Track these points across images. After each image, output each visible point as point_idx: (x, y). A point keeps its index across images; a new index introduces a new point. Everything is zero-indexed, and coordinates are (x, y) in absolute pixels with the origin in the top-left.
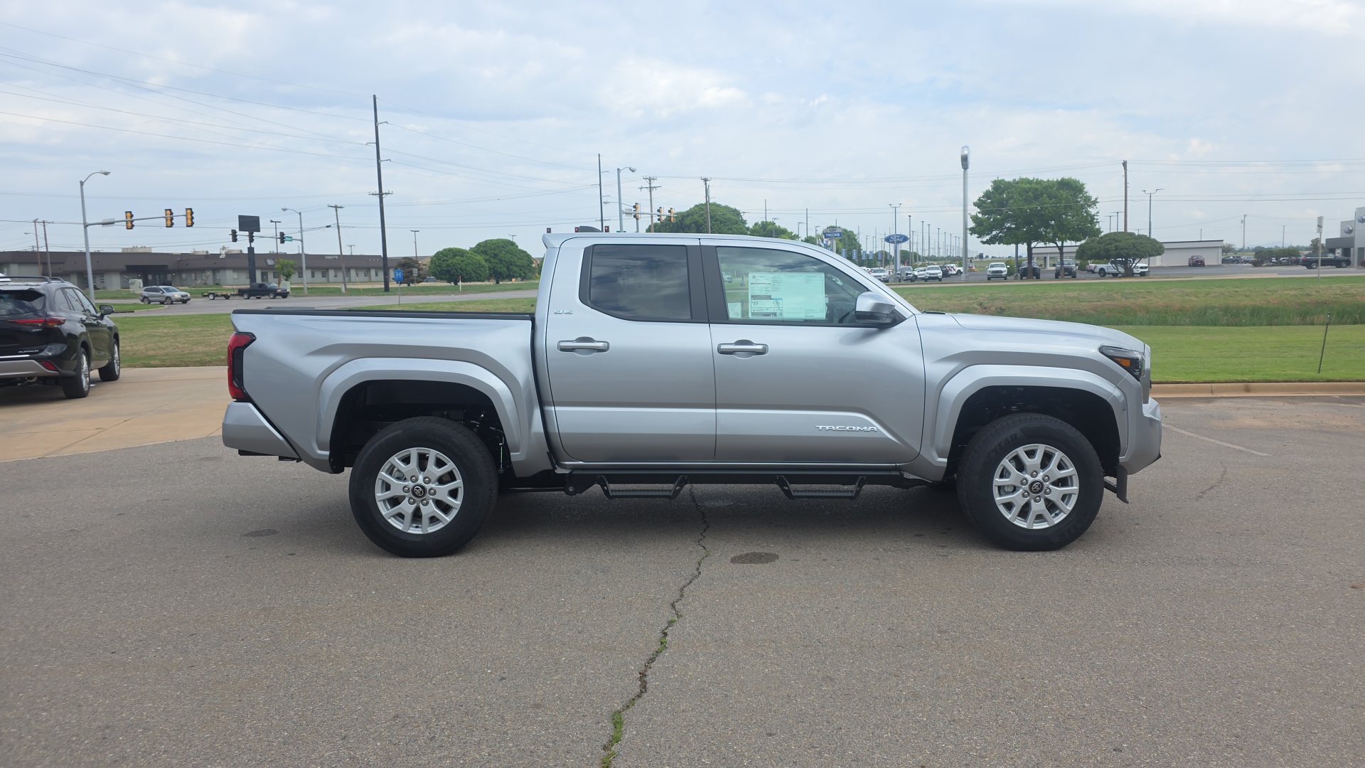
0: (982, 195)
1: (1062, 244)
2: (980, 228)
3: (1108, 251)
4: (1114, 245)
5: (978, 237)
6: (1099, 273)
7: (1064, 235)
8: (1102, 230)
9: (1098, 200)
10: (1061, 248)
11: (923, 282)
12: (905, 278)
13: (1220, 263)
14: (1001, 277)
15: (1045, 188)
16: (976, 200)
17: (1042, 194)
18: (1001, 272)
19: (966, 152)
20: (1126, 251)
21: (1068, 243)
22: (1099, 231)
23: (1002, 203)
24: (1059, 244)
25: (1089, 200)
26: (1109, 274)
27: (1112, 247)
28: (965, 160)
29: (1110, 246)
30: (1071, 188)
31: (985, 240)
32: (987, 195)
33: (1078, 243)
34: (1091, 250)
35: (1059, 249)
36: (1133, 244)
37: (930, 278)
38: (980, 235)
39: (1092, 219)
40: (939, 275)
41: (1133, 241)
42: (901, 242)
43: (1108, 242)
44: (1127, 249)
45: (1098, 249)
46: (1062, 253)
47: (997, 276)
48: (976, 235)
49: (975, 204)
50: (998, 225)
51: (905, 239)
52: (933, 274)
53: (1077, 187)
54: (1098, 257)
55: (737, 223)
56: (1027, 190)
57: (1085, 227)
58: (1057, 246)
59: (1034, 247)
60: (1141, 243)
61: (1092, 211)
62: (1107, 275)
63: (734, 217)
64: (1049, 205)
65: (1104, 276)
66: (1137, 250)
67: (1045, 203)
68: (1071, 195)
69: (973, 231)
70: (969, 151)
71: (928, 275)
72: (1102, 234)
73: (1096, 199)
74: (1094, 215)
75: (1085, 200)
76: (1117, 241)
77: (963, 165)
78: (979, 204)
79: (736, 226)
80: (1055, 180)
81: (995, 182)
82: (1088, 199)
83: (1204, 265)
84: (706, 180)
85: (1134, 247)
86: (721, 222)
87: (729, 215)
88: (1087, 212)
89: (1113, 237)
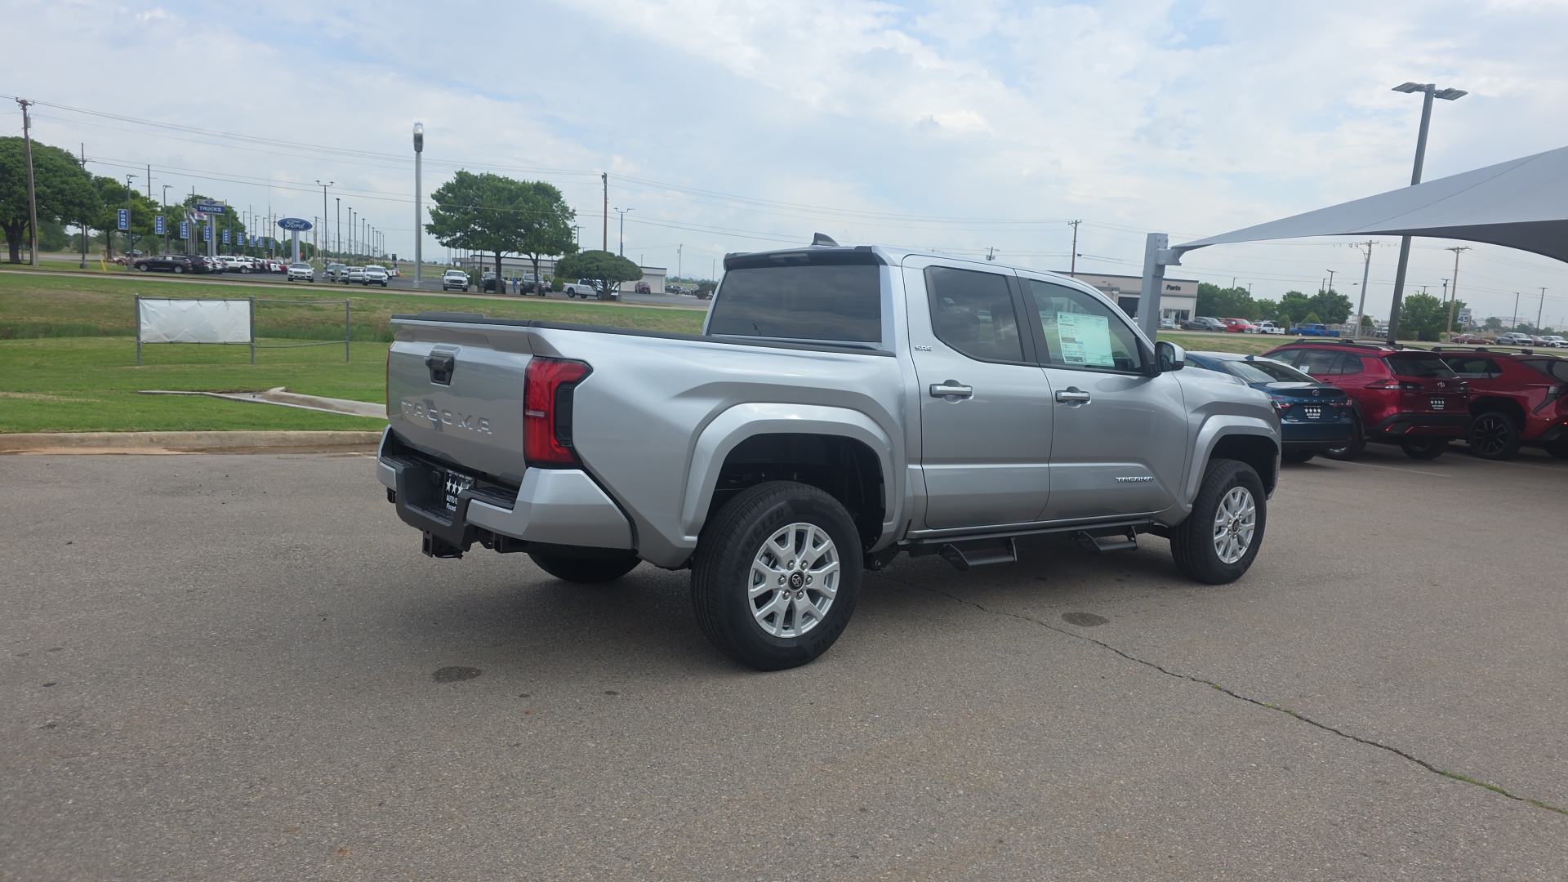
0: (441, 186)
1: (537, 257)
2: (439, 228)
3: (589, 269)
4: (595, 264)
5: (437, 238)
6: (568, 293)
7: (541, 247)
8: (579, 246)
9: (576, 213)
10: (535, 261)
11: (361, 285)
12: (340, 279)
13: (664, 292)
14: (461, 287)
15: (520, 189)
16: (434, 192)
17: (518, 196)
18: (461, 282)
19: (420, 131)
20: (608, 272)
21: (545, 257)
22: (576, 247)
23: (467, 200)
24: (534, 256)
25: (567, 211)
26: (577, 294)
27: (593, 266)
28: (418, 140)
29: (590, 265)
30: (545, 194)
31: (445, 241)
32: (449, 187)
33: (555, 258)
34: (572, 268)
35: (534, 262)
36: (615, 265)
37: (372, 282)
38: (440, 235)
39: (568, 232)
40: (383, 278)
41: (614, 262)
42: (301, 230)
43: (589, 260)
44: (609, 270)
45: (579, 267)
46: (536, 267)
47: (455, 286)
48: (435, 235)
49: (433, 197)
50: (462, 225)
51: (307, 226)
52: (376, 277)
53: (554, 194)
54: (576, 276)
55: (75, 175)
56: (500, 189)
57: (561, 240)
58: (531, 259)
59: (504, 257)
60: (622, 266)
61: (570, 224)
62: (576, 296)
63: (71, 166)
64: (525, 211)
65: (573, 297)
66: (619, 272)
67: (521, 207)
68: (547, 202)
69: (431, 229)
70: (423, 129)
71: (369, 278)
72: (580, 251)
73: (574, 211)
74: (572, 229)
75: (562, 211)
76: (597, 260)
77: (415, 146)
78: (438, 197)
79: (75, 179)
80: (531, 182)
81: (460, 174)
82: (565, 209)
83: (650, 293)
84: (24, 104)
85: (616, 269)
86: (48, 170)
87: (60, 162)
88: (565, 224)
89: (593, 256)
